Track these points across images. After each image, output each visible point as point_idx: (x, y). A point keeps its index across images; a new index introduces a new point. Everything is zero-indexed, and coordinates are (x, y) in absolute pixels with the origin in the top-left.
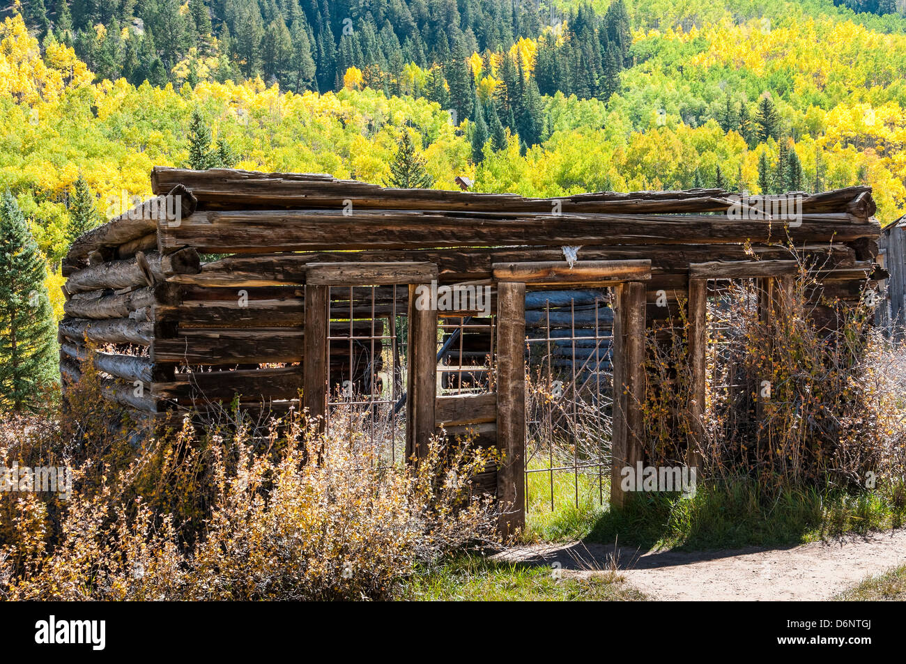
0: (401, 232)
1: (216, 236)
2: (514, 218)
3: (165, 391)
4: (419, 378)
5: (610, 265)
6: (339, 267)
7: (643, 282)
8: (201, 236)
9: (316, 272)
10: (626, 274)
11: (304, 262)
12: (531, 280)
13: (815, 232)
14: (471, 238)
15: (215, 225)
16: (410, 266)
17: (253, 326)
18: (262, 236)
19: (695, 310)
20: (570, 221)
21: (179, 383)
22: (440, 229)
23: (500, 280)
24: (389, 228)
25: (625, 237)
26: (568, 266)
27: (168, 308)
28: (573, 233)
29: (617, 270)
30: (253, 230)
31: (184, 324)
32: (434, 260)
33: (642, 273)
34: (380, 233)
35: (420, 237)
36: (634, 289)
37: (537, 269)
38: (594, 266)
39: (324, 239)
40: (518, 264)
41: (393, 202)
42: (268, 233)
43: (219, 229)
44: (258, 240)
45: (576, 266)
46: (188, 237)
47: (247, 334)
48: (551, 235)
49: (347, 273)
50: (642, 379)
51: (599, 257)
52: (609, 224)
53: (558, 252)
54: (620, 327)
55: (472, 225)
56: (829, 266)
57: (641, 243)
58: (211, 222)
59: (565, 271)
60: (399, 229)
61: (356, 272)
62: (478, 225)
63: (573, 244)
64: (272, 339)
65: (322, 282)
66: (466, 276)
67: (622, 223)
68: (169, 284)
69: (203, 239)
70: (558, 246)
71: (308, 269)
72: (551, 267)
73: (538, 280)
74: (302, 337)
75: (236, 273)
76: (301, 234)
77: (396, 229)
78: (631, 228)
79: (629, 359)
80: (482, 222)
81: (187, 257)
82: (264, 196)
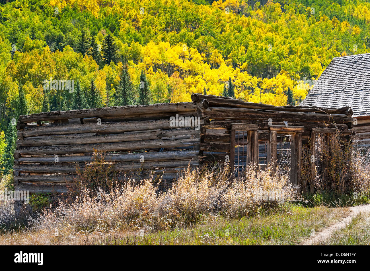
0: (250, 115)
1: (212, 114)
2: (273, 112)
3: (201, 158)
4: (254, 158)
5: (295, 127)
6: (238, 125)
7: (302, 133)
8: (210, 114)
9: (233, 126)
10: (298, 130)
11: (231, 123)
12: (278, 131)
13: (339, 120)
14: (265, 118)
15: (212, 111)
16: (252, 125)
17: (219, 141)
18: (222, 115)
19: (313, 142)
20: (285, 113)
21: (204, 156)
22: (258, 114)
23: (271, 130)
24: (248, 114)
25: (298, 119)
26: (286, 127)
27: (202, 134)
28: (286, 117)
29: (296, 129)
30: (220, 113)
31: (205, 140)
32: (257, 124)
33: (302, 130)
34: (246, 115)
35: (254, 117)
36: (300, 135)
37: (279, 127)
38: (291, 127)
39: (234, 116)
40: (275, 126)
41: (246, 106)
42: (223, 114)
43: (213, 112)
44: (221, 116)
45: (288, 127)
46: (207, 114)
47: (218, 143)
48: (281, 117)
49: (239, 126)
50: (301, 162)
51: (292, 125)
52: (294, 115)
53: (283, 123)
54: (294, 146)
55: (265, 114)
56: (343, 131)
57: (301, 121)
58: (211, 110)
59: (286, 128)
61: (241, 126)
62: (266, 114)
63: (286, 121)
64: (224, 145)
65: (235, 129)
66: (263, 129)
67: (296, 115)
68: (203, 127)
69: (210, 115)
70: (282, 121)
71: (232, 125)
72: (282, 127)
73: (279, 131)
74: (230, 145)
75: (216, 125)
76: (229, 114)
77: (249, 114)
78: (299, 116)
79: (298, 155)
80: (267, 113)
81: (207, 120)
82: (220, 103)
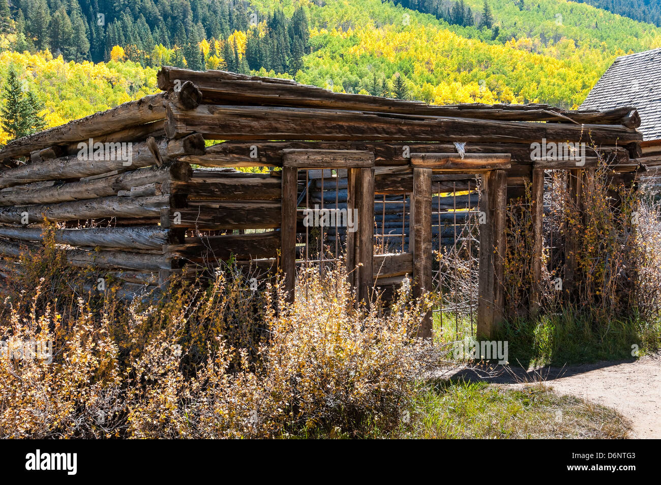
0: (349, 127)
1: (216, 125)
2: (423, 119)
3: (178, 251)
4: (361, 241)
5: (486, 157)
6: (306, 153)
7: (505, 170)
8: (205, 124)
9: (290, 156)
10: (495, 164)
11: (281, 148)
12: (435, 167)
13: (606, 138)
14: (396, 133)
15: (216, 115)
16: (355, 153)
17: (244, 199)
18: (250, 126)
19: (536, 192)
20: (459, 123)
21: (188, 245)
22: (375, 125)
23: (416, 166)
24: (341, 123)
25: (494, 136)
26: (460, 157)
27: (180, 183)
28: (461, 132)
29: (490, 161)
30: (243, 121)
31: (192, 197)
32: (371, 150)
33: (505, 164)
34: (334, 127)
35: (362, 131)
36: (500, 175)
37: (439, 158)
38: (476, 157)
39: (295, 130)
40: (427, 154)
41: (340, 104)
42: (255, 124)
43: (218, 119)
44: (248, 129)
45: (466, 157)
46: (196, 125)
47: (239, 205)
48: (447, 133)
49: (312, 157)
50: (503, 241)
51: (478, 151)
52: (484, 127)
53: (452, 146)
54: (487, 204)
55: (396, 124)
56: (615, 162)
57: (504, 142)
58: (213, 113)
59: (458, 160)
60: (347, 124)
61: (318, 157)
62: (400, 124)
63: (461, 141)
64: (258, 209)
65: (295, 164)
66: (394, 163)
67: (492, 126)
68: (182, 163)
69: (206, 127)
70: (451, 142)
71: (285, 154)
72: (448, 157)
73: (440, 167)
74: (280, 208)
75: (231, 156)
76: (278, 125)
77: (345, 124)
78: (498, 130)
79: (496, 226)
80: (403, 121)
81: (196, 141)
82: (249, 94)
